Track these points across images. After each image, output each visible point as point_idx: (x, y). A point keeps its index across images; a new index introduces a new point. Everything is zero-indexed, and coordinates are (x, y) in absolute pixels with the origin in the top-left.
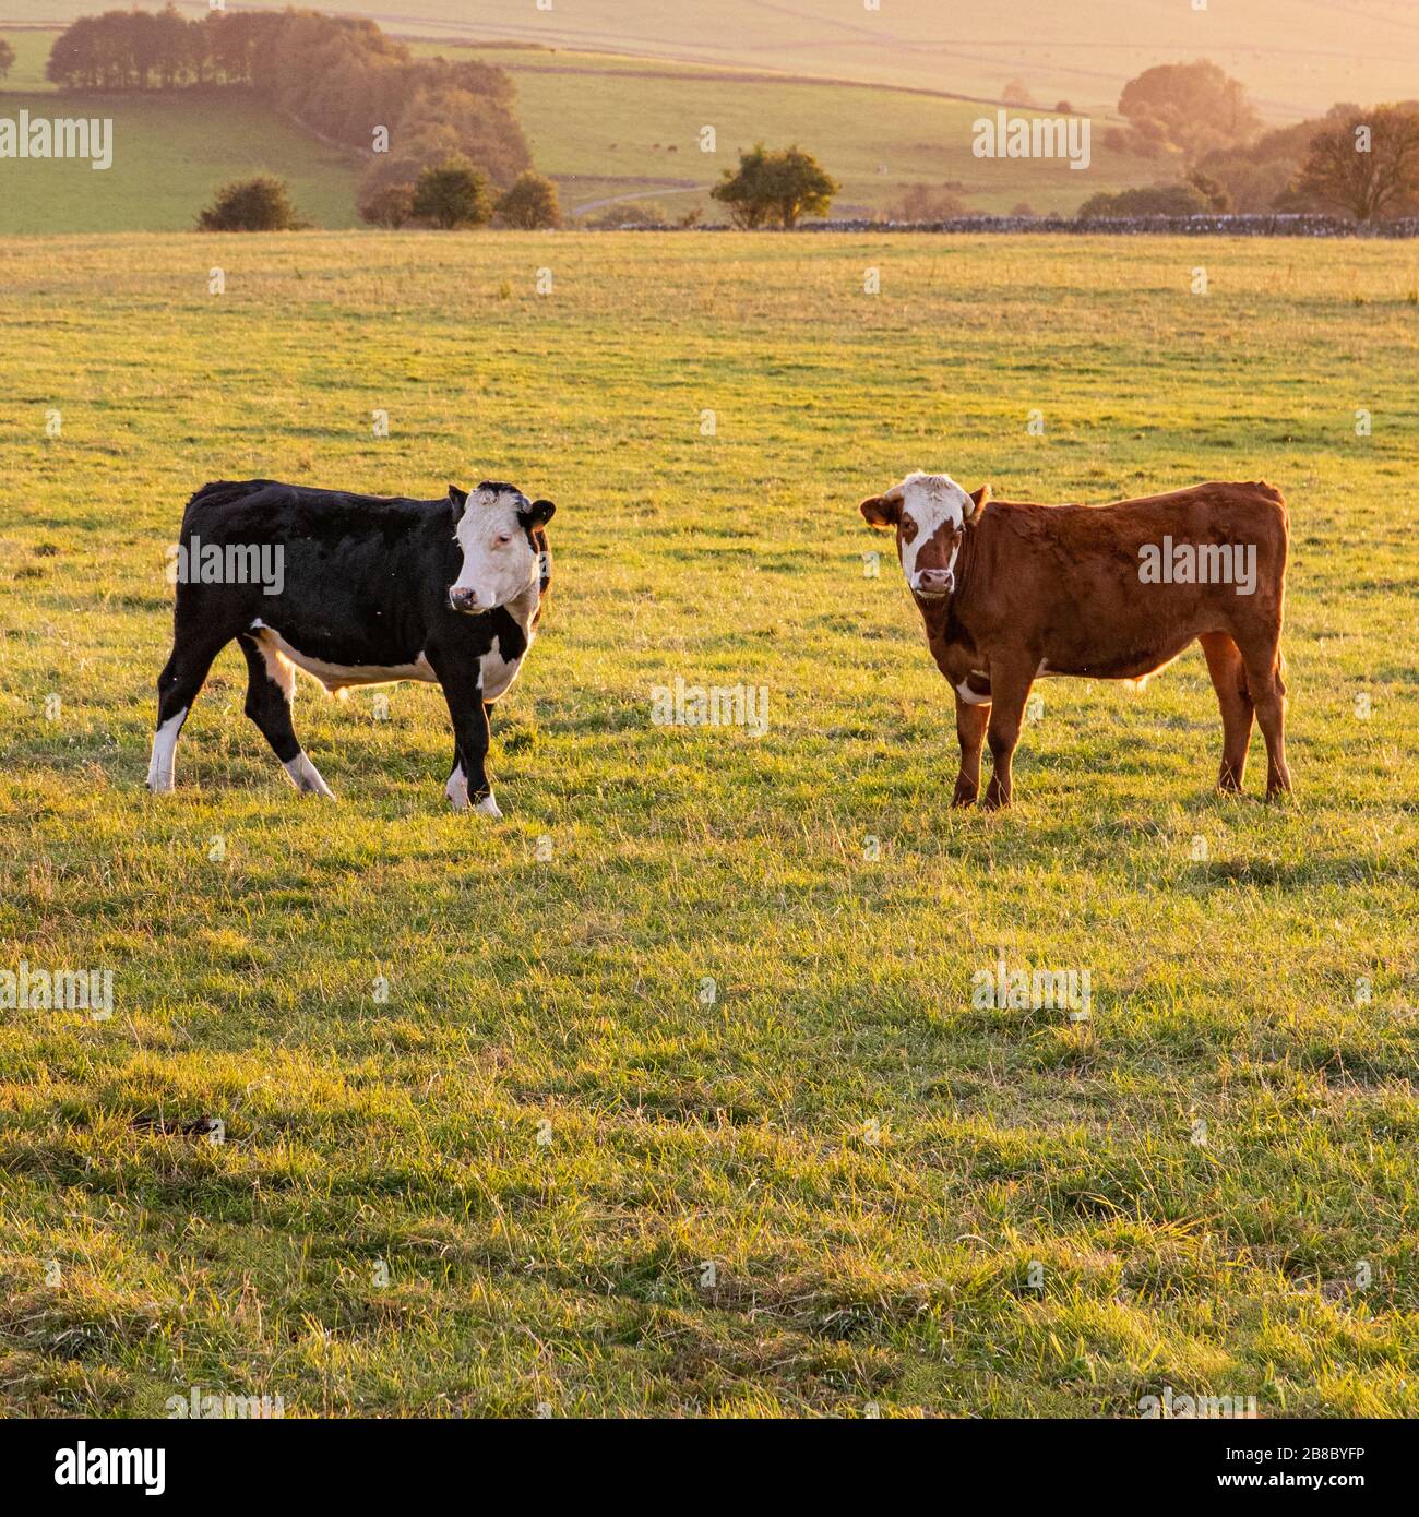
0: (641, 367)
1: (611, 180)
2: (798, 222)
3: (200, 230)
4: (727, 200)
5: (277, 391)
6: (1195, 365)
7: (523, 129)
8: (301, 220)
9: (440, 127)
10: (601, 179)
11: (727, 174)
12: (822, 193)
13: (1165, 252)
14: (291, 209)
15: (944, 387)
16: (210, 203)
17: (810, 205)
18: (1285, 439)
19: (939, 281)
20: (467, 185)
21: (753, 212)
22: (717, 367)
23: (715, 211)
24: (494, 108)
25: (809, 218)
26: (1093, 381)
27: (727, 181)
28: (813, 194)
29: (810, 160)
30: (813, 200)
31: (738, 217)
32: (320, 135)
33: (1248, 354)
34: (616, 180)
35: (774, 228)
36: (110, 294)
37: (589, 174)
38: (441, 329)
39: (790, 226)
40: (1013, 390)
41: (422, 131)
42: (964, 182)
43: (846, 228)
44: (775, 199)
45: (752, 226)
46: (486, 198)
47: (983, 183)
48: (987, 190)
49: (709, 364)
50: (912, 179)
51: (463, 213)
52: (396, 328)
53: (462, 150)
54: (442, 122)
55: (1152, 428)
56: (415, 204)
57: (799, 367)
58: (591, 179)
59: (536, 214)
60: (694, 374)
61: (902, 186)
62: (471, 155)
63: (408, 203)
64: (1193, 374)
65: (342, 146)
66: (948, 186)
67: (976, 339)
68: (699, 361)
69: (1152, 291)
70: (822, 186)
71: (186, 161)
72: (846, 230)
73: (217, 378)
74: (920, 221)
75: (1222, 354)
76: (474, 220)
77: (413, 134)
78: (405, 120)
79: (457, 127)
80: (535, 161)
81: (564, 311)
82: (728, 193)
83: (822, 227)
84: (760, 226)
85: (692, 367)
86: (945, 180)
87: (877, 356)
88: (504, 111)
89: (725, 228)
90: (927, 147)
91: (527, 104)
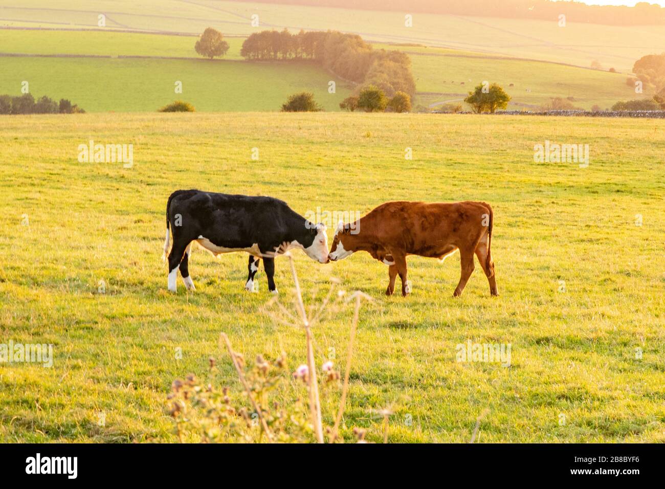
0: (403, 162)
1: (445, 94)
2: (495, 111)
3: (282, 111)
4: (470, 103)
5: (269, 169)
6: (604, 164)
7: (413, 75)
8: (319, 108)
9: (382, 75)
10: (441, 94)
11: (470, 93)
12: (505, 101)
13: (619, 124)
14: (315, 103)
15: (508, 171)
16: (286, 101)
17: (500, 105)
18: (618, 191)
19: (527, 133)
20: (377, 96)
21: (480, 107)
22: (430, 163)
23: (466, 107)
24: (402, 68)
25: (499, 110)
26: (563, 170)
27: (470, 96)
28: (501, 101)
29: (500, 89)
30: (501, 103)
31: (474, 109)
32: (339, 77)
33: (624, 161)
34: (447, 94)
35: (486, 113)
36: (229, 134)
37: (437, 92)
38: (340, 148)
39: (492, 112)
40: (532, 172)
41: (375, 76)
42: (575, 97)
43: (512, 113)
44: (487, 103)
45: (479, 112)
46: (384, 101)
47: (581, 98)
48: (583, 100)
49: (428, 161)
50: (555, 96)
51: (376, 106)
52: (325, 147)
53: (390, 83)
54: (383, 73)
55: (572, 186)
56: (358, 103)
57: (460, 163)
58: (438, 94)
59: (402, 107)
60: (421, 165)
61: (552, 98)
62: (393, 85)
63: (356, 102)
64: (601, 168)
65: (347, 81)
66: (569, 98)
67: (529, 154)
68: (424, 160)
69: (602, 138)
70: (504, 98)
71: (290, 85)
72: (512, 114)
73: (250, 164)
74: (539, 111)
75: (615, 161)
76: (380, 109)
77: (372, 77)
78: (369, 72)
79: (388, 74)
80: (417, 87)
81: (387, 142)
82: (471, 100)
83: (504, 113)
84: (482, 112)
85: (421, 163)
86: (567, 96)
87: (490, 160)
88: (406, 69)
89: (469, 113)
90: (561, 84)
91: (415, 66)
